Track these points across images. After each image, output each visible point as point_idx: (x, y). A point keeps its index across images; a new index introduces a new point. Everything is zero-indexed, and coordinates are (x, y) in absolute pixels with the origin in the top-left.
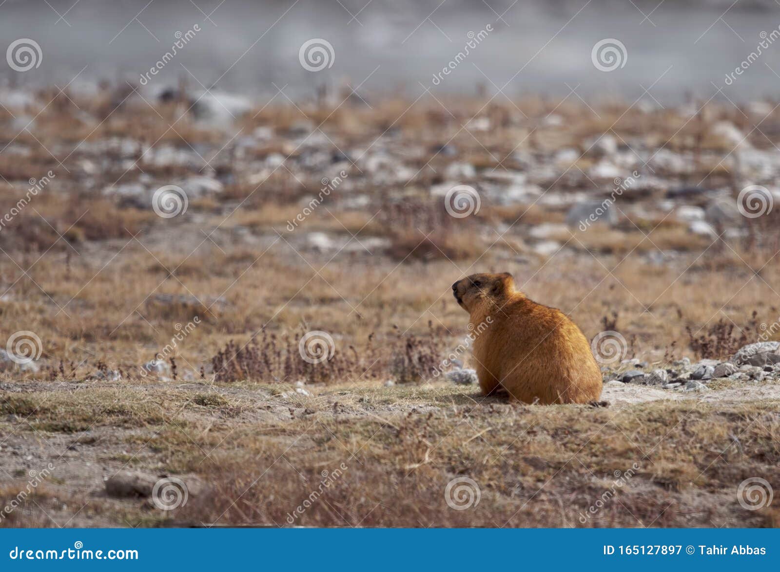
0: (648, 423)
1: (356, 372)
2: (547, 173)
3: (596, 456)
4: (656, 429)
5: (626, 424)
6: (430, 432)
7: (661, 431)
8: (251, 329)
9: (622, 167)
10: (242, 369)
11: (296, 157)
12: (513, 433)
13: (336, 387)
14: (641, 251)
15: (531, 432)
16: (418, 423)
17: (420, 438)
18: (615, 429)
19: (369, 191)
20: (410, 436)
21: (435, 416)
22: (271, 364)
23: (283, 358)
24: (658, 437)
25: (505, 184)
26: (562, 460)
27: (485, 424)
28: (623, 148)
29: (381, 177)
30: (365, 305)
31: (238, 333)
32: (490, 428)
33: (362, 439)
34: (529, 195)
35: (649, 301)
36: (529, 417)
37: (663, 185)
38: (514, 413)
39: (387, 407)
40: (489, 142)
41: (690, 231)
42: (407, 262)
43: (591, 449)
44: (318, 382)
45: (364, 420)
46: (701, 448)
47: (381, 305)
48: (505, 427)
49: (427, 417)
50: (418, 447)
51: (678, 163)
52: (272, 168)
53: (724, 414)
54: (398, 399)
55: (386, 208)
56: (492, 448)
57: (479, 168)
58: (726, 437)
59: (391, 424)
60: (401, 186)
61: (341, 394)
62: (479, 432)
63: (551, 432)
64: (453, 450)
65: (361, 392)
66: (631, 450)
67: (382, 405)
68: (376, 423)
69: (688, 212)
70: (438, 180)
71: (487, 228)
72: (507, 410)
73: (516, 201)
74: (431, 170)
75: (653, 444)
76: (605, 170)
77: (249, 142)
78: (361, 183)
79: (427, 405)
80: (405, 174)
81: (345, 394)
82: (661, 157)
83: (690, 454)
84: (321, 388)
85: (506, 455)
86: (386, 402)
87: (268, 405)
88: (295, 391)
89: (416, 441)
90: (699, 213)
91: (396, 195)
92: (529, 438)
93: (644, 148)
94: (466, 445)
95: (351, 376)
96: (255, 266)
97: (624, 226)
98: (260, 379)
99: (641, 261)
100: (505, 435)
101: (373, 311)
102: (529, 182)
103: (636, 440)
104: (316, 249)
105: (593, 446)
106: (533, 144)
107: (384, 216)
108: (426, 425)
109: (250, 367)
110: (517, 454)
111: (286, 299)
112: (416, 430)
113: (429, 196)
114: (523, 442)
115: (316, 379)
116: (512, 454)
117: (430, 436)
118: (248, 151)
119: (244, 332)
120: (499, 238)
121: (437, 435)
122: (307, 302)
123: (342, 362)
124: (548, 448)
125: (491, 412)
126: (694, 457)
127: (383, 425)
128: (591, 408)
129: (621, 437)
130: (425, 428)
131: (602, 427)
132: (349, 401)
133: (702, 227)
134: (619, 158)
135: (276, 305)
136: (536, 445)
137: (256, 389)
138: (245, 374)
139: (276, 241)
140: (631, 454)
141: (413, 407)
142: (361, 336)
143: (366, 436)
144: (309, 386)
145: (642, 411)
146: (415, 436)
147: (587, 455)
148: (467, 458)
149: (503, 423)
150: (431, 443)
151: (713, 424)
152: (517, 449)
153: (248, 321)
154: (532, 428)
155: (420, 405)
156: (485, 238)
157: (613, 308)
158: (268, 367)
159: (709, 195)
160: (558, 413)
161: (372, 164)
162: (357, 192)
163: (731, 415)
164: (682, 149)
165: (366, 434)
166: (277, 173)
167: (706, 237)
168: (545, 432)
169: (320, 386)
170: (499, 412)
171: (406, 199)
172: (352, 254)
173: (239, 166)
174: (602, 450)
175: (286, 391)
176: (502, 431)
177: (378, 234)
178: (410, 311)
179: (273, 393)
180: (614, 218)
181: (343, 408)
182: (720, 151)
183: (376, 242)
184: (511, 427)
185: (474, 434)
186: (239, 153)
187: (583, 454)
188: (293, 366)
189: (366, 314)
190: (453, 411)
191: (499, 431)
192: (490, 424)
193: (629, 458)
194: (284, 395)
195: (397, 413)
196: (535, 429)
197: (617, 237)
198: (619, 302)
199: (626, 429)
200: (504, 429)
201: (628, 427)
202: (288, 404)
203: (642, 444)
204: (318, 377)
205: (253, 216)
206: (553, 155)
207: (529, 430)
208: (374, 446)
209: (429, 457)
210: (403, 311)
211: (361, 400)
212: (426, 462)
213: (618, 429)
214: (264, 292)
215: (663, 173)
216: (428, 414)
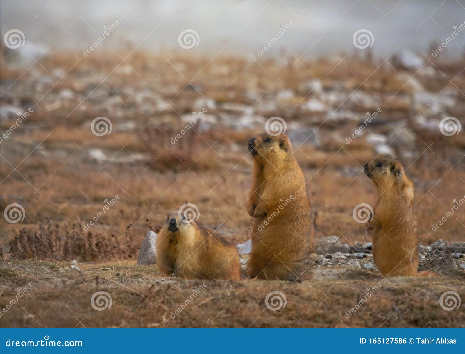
0: (332, 296)
1: (117, 253)
2: (271, 107)
3: (292, 319)
4: (338, 300)
5: (315, 295)
6: (168, 300)
7: (342, 301)
8: (41, 221)
9: (327, 103)
10: (31, 250)
11: (83, 92)
12: (229, 301)
13: (101, 265)
14: (338, 167)
15: (243, 301)
16: (159, 292)
17: (160, 304)
18: (307, 299)
19: (136, 118)
20: (152, 303)
21: (172, 287)
22: (54, 246)
23: (63, 243)
24: (338, 307)
25: (239, 114)
26: (266, 322)
27: (209, 294)
28: (327, 89)
29: (146, 108)
30: (128, 204)
31: (32, 223)
32: (212, 298)
33: (116, 304)
34: (256, 123)
35: (341, 204)
36: (242, 290)
37: (356, 117)
38: (231, 286)
39: (137, 280)
40: (229, 83)
41: (375, 152)
42: (162, 172)
43: (288, 314)
44: (88, 261)
45: (118, 290)
46: (371, 315)
47: (140, 204)
48: (224, 296)
49: (166, 288)
50: (158, 311)
51: (368, 101)
52: (62, 99)
53: (389, 290)
54: (145, 275)
55: (147, 131)
56: (213, 312)
57: (219, 102)
58: (389, 306)
59: (138, 293)
60: (161, 114)
61: (104, 270)
62: (204, 300)
63: (259, 301)
64: (184, 313)
65: (118, 269)
66: (319, 315)
67: (134, 278)
68: (127, 292)
69: (374, 138)
70: (188, 111)
71: (224, 147)
72: (226, 284)
73: (246, 128)
74: (183, 103)
75: (335, 312)
76: (314, 105)
77: (48, 80)
78: (130, 113)
79: (167, 280)
80: (163, 106)
81: (107, 270)
82: (356, 96)
83: (362, 320)
84: (90, 265)
85: (224, 318)
86: (137, 276)
87: (48, 277)
88: (70, 267)
89: (157, 306)
90: (381, 139)
91: (155, 122)
92: (242, 305)
93: (344, 90)
94: (194, 310)
95: (114, 257)
96: (46, 173)
97: (327, 148)
98: (45, 258)
99: (338, 175)
100: (223, 303)
101: (134, 208)
102: (256, 113)
103: (322, 308)
104: (95, 161)
105: (289, 312)
106: (260, 86)
107: (146, 137)
108: (165, 294)
109: (38, 248)
110: (232, 317)
111: (69, 198)
112: (157, 297)
113: (180, 122)
114: (237, 308)
115: (87, 258)
116: (228, 317)
117: (167, 303)
118: (46, 86)
119: (35, 223)
120: (231, 155)
121: (172, 302)
122: (84, 201)
123: (107, 246)
124: (256, 312)
125: (214, 286)
126: (365, 322)
127: (132, 294)
128: (289, 284)
129: (311, 306)
130: (164, 296)
131: (296, 298)
132: (109, 276)
133: (384, 150)
134: (324, 97)
135: (61, 203)
136: (246, 311)
137: (40, 265)
138: (34, 254)
139: (63, 154)
140: (318, 318)
141: (157, 281)
142: (123, 227)
143: (119, 302)
144: (81, 263)
145: (327, 286)
146: (156, 303)
147: (285, 319)
148: (195, 320)
149: (223, 294)
150: (168, 308)
151: (380, 298)
152: (233, 314)
153: (39, 214)
154: (244, 297)
155: (162, 279)
156: (221, 155)
157: (314, 209)
158: (51, 249)
159: (391, 126)
160: (265, 287)
161: (139, 97)
162: (127, 119)
163: (394, 290)
164: (371, 91)
165: (119, 300)
166: (67, 104)
167: (388, 156)
168: (254, 301)
169: (90, 263)
170: (220, 286)
171: (163, 124)
172: (121, 165)
173: (39, 98)
174: (296, 315)
175: (63, 267)
176: (221, 300)
177: (141, 151)
178: (161, 209)
179: (52, 268)
180: (318, 142)
181: (104, 281)
182: (402, 93)
183: (139, 157)
184: (228, 296)
185: (200, 301)
186: (39, 88)
187: (282, 318)
188: (70, 249)
189: (128, 210)
190: (185, 284)
191: (219, 299)
192: (212, 294)
193: (317, 322)
194: (62, 270)
195: (144, 285)
196: (246, 299)
197: (320, 156)
198: (318, 205)
199: (315, 300)
200: (223, 299)
201: (316, 298)
202: (62, 276)
203: (326, 311)
204: (89, 257)
205: (48, 135)
206: (275, 93)
207: (242, 299)
208: (126, 309)
209: (166, 318)
210: (157, 208)
211: (118, 275)
212: (163, 322)
213: (309, 299)
214: (52, 193)
215: (357, 108)
216: (167, 286)
